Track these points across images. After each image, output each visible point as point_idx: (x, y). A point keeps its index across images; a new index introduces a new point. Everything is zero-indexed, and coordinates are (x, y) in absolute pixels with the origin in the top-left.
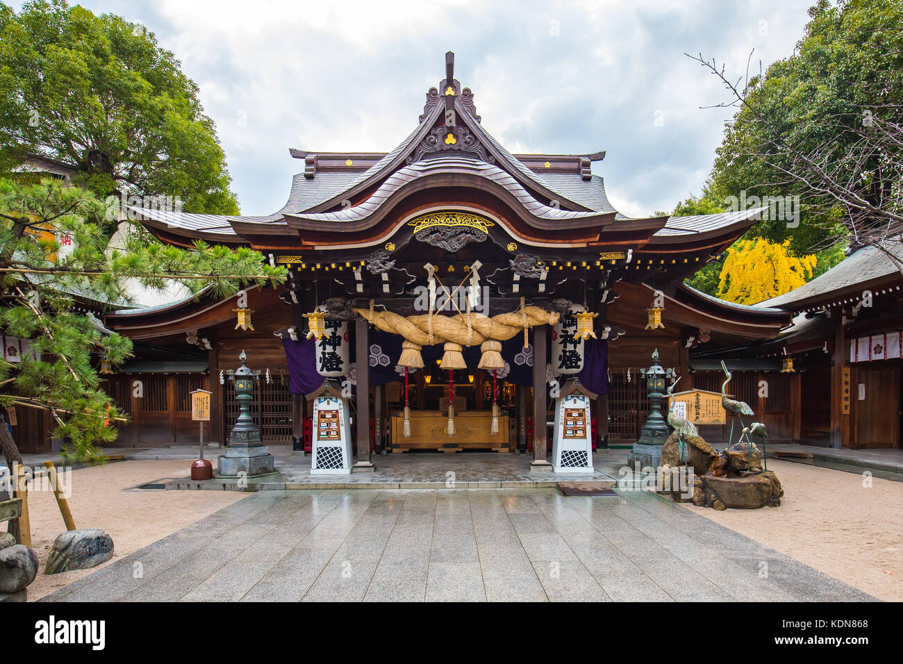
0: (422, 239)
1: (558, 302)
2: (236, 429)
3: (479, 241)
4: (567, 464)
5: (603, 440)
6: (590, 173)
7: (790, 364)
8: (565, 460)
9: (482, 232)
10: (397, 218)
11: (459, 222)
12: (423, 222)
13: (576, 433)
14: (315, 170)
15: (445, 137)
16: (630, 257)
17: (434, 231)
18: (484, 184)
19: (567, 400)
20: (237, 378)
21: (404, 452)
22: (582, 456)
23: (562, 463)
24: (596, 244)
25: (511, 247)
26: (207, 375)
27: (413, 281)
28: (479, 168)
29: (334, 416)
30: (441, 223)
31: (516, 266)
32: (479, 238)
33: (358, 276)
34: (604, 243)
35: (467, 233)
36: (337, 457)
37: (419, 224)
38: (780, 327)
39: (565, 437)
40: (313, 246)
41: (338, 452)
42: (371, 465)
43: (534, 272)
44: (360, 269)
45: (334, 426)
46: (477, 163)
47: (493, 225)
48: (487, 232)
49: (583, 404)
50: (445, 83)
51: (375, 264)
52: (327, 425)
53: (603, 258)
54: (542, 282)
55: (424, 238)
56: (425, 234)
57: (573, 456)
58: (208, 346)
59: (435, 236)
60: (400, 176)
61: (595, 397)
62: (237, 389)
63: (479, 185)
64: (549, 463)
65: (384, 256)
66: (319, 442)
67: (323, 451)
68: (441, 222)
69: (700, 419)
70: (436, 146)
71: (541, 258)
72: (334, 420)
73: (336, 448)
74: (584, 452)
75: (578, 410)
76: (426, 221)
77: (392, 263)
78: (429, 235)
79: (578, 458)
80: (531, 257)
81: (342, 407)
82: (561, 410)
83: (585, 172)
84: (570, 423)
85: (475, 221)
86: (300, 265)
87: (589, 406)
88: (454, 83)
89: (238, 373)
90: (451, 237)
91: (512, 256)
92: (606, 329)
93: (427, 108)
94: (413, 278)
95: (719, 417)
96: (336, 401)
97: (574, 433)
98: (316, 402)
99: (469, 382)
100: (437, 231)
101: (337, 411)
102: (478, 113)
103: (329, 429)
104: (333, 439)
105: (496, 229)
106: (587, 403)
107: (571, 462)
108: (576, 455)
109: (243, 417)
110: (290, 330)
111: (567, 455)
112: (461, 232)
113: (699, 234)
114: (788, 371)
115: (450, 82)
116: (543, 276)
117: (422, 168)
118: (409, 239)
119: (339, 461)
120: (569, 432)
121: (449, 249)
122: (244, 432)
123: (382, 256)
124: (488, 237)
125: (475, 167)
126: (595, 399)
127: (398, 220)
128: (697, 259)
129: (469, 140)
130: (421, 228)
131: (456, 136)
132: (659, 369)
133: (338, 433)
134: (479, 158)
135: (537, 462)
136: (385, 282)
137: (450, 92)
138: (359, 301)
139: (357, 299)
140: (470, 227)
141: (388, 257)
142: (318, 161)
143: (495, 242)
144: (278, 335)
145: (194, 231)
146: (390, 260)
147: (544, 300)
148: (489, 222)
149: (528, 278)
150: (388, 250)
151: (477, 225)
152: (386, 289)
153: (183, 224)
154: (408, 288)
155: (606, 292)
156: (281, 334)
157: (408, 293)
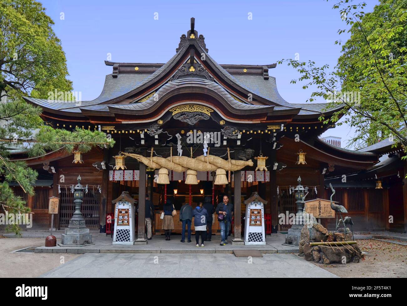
0: (177, 118)
1: (247, 151)
2: (73, 219)
3: (206, 119)
4: (251, 240)
5: (274, 228)
6: (268, 75)
7: (380, 184)
8: (250, 238)
9: (207, 114)
10: (165, 108)
11: (196, 109)
12: (177, 110)
13: (256, 223)
14: (118, 73)
15: (189, 68)
16: (282, 128)
17: (182, 114)
18: (208, 92)
19: (252, 204)
20: (75, 190)
21: (162, 235)
22: (260, 236)
23: (249, 239)
24: (265, 122)
25: (222, 123)
26: (52, 188)
27: (171, 138)
28: (206, 84)
29: (126, 212)
30: (186, 110)
31: (224, 133)
32: (206, 118)
33: (142, 136)
34: (269, 121)
35: (199, 115)
36: (127, 235)
37: (175, 110)
38: (373, 163)
39: (250, 225)
40: (121, 122)
41: (128, 232)
42: (145, 240)
43: (233, 136)
44: (143, 133)
45: (126, 217)
46: (205, 81)
47: (213, 111)
48: (210, 115)
49: (259, 207)
50: (190, 32)
51: (152, 131)
52: (123, 217)
53: (269, 128)
54: (239, 139)
56: (178, 115)
57: (254, 236)
58: (54, 171)
59: (183, 117)
60: (167, 88)
61: (266, 202)
62: (75, 196)
63: (206, 92)
64: (242, 240)
66: (118, 226)
67: (119, 231)
69: (321, 215)
70: (184, 72)
71: (237, 128)
72: (127, 214)
73: (127, 230)
74: (260, 233)
75: (257, 210)
76: (179, 109)
77: (161, 130)
78: (180, 116)
79: (258, 237)
80: (232, 128)
81: (131, 207)
82: (248, 210)
83: (265, 75)
84: (253, 217)
85: (204, 109)
86: (114, 131)
87: (263, 208)
88: (194, 32)
89: (76, 188)
90: (191, 117)
91: (222, 127)
92: (275, 164)
93: (180, 45)
94: (171, 137)
95: (331, 214)
96: (128, 204)
97: (255, 223)
98: (117, 204)
99: (200, 193)
100: (184, 114)
101: (128, 209)
102: (207, 47)
103: (123, 219)
104: (126, 225)
105: (214, 114)
106: (262, 206)
107: (253, 239)
108: (256, 235)
109: (77, 212)
110: (102, 164)
111: (251, 235)
112: (197, 115)
114: (379, 188)
115: (192, 31)
116: (239, 137)
117: (177, 84)
118: (170, 118)
119: (128, 237)
120: (253, 222)
121: (190, 123)
122: (77, 221)
123: (156, 127)
124: (210, 117)
125: (204, 83)
126: (266, 204)
127: (165, 109)
128: (322, 127)
129: (201, 69)
130: (176, 112)
131: (194, 68)
132: (301, 187)
133: (128, 222)
134: (206, 78)
135: (235, 239)
136: (157, 139)
137: (192, 36)
138: (142, 149)
139: (141, 148)
140: (201, 112)
141: (159, 127)
142: (120, 68)
143: (214, 120)
144: (95, 166)
145: (57, 110)
146: (160, 129)
147: (240, 149)
148: (211, 110)
149: (231, 139)
150: (159, 124)
151: (205, 111)
152: (157, 143)
153: (51, 106)
154: (168, 142)
155: (275, 143)
156: (96, 165)
157: (168, 145)
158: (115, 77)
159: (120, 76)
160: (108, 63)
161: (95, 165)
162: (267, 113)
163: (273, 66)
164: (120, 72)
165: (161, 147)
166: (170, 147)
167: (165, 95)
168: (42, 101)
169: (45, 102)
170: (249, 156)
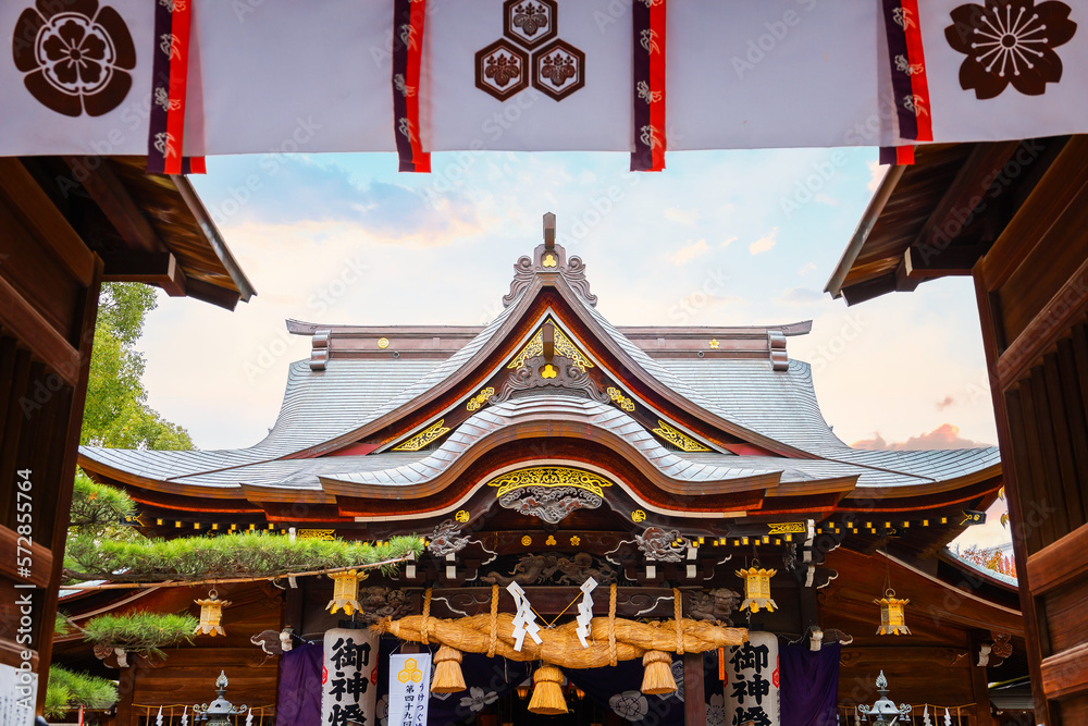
0: (509, 505)
1: (717, 594)
3: (591, 507)
6: (785, 358)
9: (594, 494)
11: (562, 481)
12: (509, 482)
14: (327, 357)
15: (542, 369)
16: (811, 530)
17: (525, 494)
18: (595, 434)
20: (210, 717)
24: (759, 513)
25: (636, 517)
27: (493, 559)
28: (589, 412)
31: (644, 545)
32: (590, 503)
34: (771, 512)
35: (573, 496)
37: (504, 484)
40: (352, 518)
43: (671, 553)
46: (585, 406)
47: (611, 484)
48: (602, 495)
50: (543, 250)
51: (441, 542)
53: (775, 532)
54: (691, 562)
55: (512, 503)
56: (512, 497)
59: (527, 501)
60: (482, 424)
63: (588, 435)
65: (454, 531)
68: (536, 482)
70: (529, 381)
71: (682, 532)
76: (515, 479)
77: (465, 540)
78: (518, 499)
80: (667, 531)
83: (776, 358)
85: (585, 479)
88: (555, 249)
89: (212, 710)
90: (551, 502)
91: (638, 529)
92: (815, 634)
93: (514, 284)
94: (492, 555)
100: (531, 494)
102: (592, 291)
105: (614, 491)
110: (283, 636)
112: (565, 495)
113: (935, 485)
115: (550, 247)
116: (692, 554)
117: (510, 414)
118: (490, 505)
121: (548, 519)
123: (450, 530)
124: (603, 501)
125: (583, 412)
127: (475, 480)
128: (944, 520)
129: (574, 372)
130: (507, 489)
131: (556, 368)
132: (887, 706)
134: (589, 397)
136: (451, 563)
137: (550, 261)
138: (408, 591)
139: (406, 589)
140: (577, 489)
141: (459, 532)
142: (333, 340)
143: (613, 509)
144: (258, 644)
145: (161, 482)
146: (462, 535)
147: (696, 590)
148: (604, 480)
149: (665, 562)
150: (459, 523)
151: (588, 486)
152: (451, 573)
153: (144, 469)
154: (484, 571)
155: (812, 570)
156: (263, 642)
157: (484, 579)
158: (318, 369)
159: (333, 366)
160: (295, 328)
161: (258, 640)
162: (763, 491)
163: (804, 328)
164: (333, 355)
165: (462, 586)
166: (490, 585)
167: (475, 445)
168: (118, 454)
169: (126, 458)
170: (724, 610)
